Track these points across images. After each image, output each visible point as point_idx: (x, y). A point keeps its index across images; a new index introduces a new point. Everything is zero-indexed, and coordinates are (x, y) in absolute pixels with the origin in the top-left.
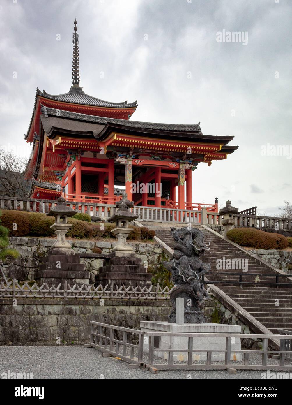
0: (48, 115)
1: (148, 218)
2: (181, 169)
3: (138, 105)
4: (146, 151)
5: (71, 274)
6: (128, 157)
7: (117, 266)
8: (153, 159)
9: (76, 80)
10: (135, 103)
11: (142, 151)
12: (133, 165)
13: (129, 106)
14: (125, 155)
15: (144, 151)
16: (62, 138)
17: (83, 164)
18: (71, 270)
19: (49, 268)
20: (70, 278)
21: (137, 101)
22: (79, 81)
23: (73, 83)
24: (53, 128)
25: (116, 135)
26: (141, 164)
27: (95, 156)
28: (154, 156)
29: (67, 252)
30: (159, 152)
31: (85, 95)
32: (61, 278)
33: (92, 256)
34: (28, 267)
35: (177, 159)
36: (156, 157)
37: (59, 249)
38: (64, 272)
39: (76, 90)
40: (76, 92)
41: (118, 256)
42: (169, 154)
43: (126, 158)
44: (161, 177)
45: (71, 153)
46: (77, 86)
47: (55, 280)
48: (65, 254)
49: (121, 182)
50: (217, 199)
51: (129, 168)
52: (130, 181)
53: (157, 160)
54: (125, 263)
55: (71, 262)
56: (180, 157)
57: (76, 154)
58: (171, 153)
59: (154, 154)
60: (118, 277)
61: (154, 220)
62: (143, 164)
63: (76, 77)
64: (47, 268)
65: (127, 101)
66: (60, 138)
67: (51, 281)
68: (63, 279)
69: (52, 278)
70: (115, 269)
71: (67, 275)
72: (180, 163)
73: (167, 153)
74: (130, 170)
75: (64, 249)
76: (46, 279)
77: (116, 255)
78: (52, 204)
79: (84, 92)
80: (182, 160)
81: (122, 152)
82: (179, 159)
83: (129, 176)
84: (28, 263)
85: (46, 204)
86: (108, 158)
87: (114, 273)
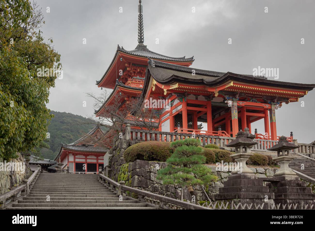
0: (155, 65)
1: (256, 148)
2: (273, 109)
3: (194, 60)
4: (247, 95)
5: (261, 195)
6: (234, 99)
7: (291, 188)
8: (252, 101)
9: (141, 40)
10: (192, 58)
11: (243, 95)
12: (237, 106)
13: (188, 60)
14: (231, 98)
15: (245, 95)
16: (179, 84)
17: (188, 105)
18: (259, 192)
19: (243, 190)
20: (260, 199)
21: (193, 57)
22: (144, 40)
23: (139, 42)
24: (174, 76)
25: (232, 82)
26: (244, 105)
27: (197, 99)
28: (253, 99)
29: (251, 177)
30: (256, 96)
31: (150, 51)
32: (254, 199)
33: (268, 180)
34: (197, 190)
35: (269, 101)
36: (254, 99)
37: (245, 174)
38: (256, 194)
39: (141, 47)
40: (142, 49)
41: (288, 179)
42: (263, 98)
43: (233, 100)
44: (247, 116)
45: (179, 96)
46: (142, 44)
47: (249, 201)
48: (250, 178)
49: (203, 119)
50: (291, 133)
51: (235, 108)
52: (236, 118)
53: (254, 102)
54: (295, 185)
55: (257, 185)
56: (271, 100)
57: (183, 97)
58: (264, 97)
59: (252, 97)
60: (294, 197)
61: (261, 150)
62: (245, 105)
63: (141, 37)
64: (242, 190)
65: (185, 57)
66: (178, 84)
67: (247, 201)
68: (255, 200)
69: (247, 198)
70: (289, 191)
71: (258, 196)
72: (271, 105)
73: (261, 96)
74: (236, 109)
75: (248, 174)
76: (243, 199)
77: (286, 179)
78: (186, 136)
79: (148, 49)
80: (274, 102)
81: (229, 95)
82: (270, 101)
83: (235, 114)
84: (196, 186)
85: (181, 136)
86: (206, 100)
87: (291, 194)
